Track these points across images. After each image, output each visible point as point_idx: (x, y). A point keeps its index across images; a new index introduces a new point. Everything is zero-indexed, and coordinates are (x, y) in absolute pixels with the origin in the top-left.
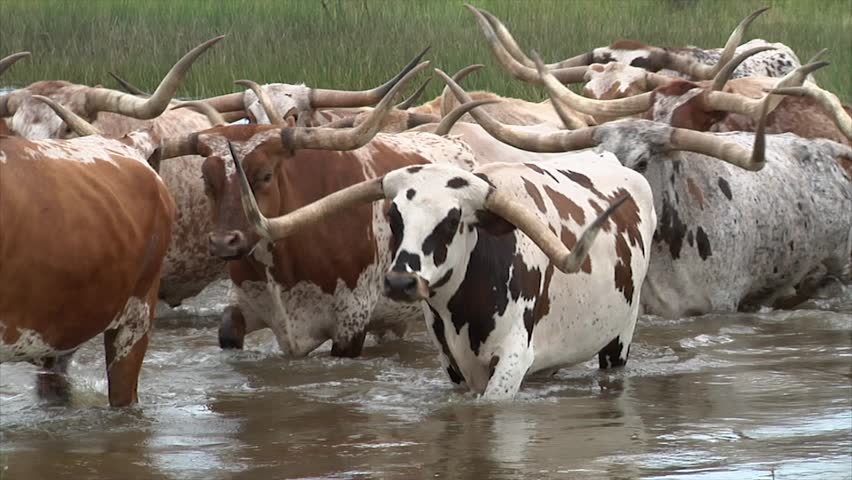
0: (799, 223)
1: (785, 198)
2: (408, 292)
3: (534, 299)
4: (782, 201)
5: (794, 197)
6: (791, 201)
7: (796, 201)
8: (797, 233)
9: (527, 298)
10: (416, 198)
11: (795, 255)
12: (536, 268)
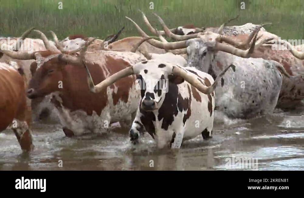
0: (263, 87)
1: (259, 77)
2: (152, 107)
3: (187, 110)
4: (257, 77)
5: (263, 77)
6: (261, 78)
7: (263, 79)
8: (262, 90)
9: (185, 110)
10: (149, 72)
11: (262, 98)
12: (186, 98)
